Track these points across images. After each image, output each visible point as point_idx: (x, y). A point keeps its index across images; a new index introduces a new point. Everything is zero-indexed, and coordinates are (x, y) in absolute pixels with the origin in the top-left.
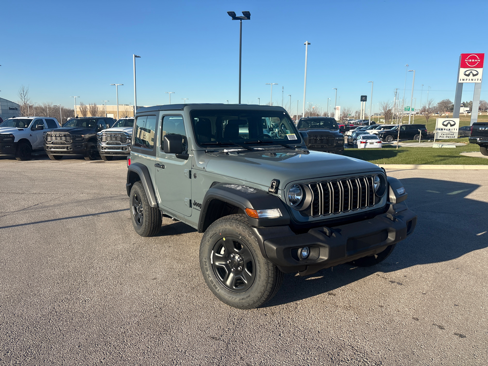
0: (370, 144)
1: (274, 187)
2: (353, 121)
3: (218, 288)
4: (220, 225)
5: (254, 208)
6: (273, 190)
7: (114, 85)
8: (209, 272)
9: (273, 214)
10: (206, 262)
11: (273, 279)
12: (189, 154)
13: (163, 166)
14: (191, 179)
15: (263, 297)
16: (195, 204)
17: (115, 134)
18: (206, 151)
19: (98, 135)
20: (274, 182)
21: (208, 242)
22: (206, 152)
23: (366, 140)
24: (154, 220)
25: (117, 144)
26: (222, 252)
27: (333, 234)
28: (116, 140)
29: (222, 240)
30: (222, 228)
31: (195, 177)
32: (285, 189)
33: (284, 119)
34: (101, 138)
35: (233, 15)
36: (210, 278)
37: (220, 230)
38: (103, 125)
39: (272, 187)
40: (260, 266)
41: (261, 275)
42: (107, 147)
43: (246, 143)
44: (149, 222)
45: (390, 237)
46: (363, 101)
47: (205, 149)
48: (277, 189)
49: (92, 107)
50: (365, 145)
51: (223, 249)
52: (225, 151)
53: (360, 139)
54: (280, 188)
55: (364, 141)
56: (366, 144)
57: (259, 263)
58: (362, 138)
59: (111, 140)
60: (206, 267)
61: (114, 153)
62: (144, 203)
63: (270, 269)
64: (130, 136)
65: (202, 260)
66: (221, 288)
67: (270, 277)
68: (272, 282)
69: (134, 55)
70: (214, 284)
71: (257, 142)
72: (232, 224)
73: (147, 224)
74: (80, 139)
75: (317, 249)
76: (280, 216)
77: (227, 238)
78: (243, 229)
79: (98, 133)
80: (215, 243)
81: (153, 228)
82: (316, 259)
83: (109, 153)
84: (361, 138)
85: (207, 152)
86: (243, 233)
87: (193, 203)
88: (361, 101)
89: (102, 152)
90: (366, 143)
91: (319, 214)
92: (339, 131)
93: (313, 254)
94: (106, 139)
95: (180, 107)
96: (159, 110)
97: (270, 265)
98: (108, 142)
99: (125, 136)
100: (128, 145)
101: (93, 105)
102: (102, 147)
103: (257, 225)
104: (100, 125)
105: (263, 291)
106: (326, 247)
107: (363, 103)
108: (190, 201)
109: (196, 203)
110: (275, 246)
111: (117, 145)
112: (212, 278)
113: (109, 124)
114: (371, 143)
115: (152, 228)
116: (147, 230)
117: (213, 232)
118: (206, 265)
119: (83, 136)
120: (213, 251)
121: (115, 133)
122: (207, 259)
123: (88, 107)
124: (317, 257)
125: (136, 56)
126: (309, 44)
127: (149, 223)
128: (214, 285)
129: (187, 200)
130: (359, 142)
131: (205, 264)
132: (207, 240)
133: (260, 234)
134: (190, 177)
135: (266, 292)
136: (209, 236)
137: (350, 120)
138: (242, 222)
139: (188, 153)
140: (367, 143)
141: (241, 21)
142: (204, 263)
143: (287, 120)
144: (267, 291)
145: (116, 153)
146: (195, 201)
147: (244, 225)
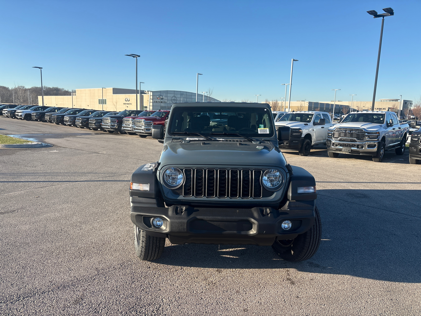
35: (375, 15)
49: (274, 103)
69: (292, 59)
101: (275, 102)
123: (271, 103)
125: (294, 60)
141: (383, 18)
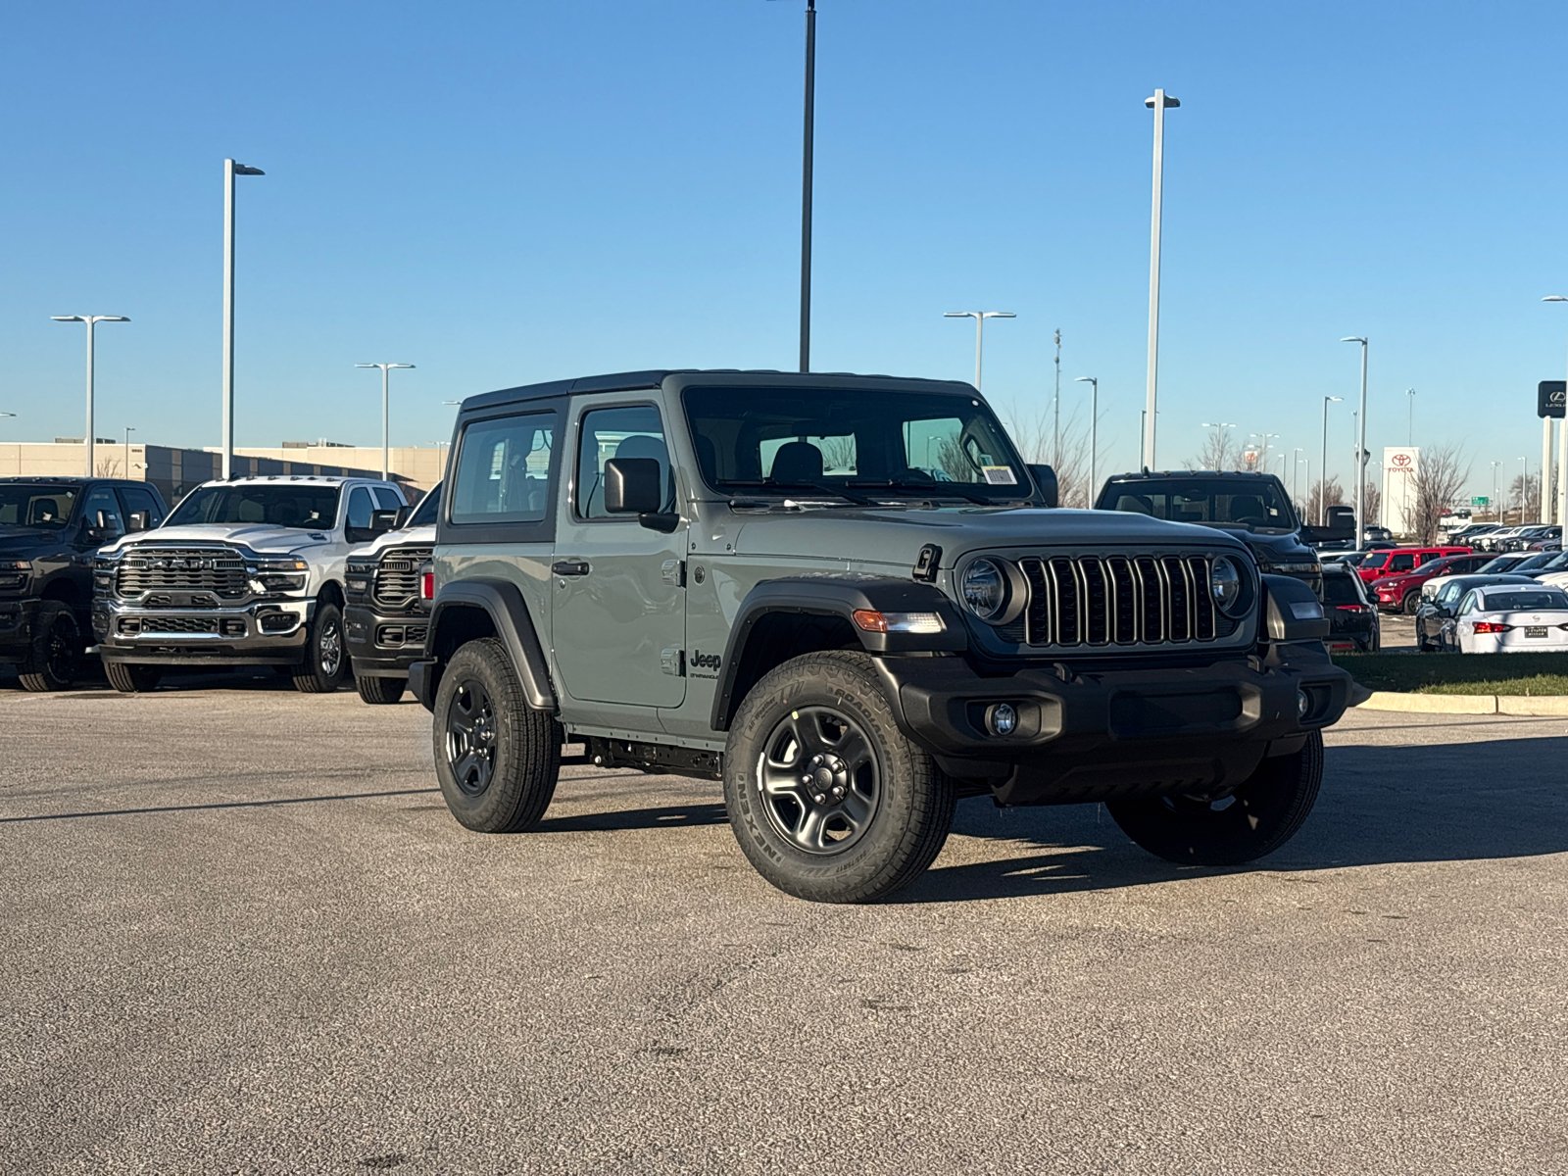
0: (1527, 636)
1: (927, 563)
2: (1494, 536)
3: (779, 854)
4: (786, 675)
5: (874, 607)
6: (923, 572)
7: (77, 319)
8: (751, 813)
9: (926, 624)
10: (742, 787)
11: (924, 797)
12: (678, 516)
13: (585, 565)
14: (685, 586)
15: (901, 849)
16: (699, 660)
17: (192, 555)
18: (732, 503)
19: (101, 561)
20: (928, 552)
21: (751, 728)
22: (731, 507)
23: (1506, 617)
24: (535, 763)
25: (197, 603)
26: (789, 756)
27: (1079, 680)
28: (194, 582)
29: (788, 718)
30: (791, 682)
31: (699, 578)
32: (954, 568)
33: (975, 420)
34: (119, 575)
36: (754, 829)
37: (783, 690)
38: (112, 517)
39: (921, 565)
40: (890, 767)
41: (895, 789)
42: (145, 621)
43: (850, 487)
44: (518, 769)
45: (1246, 710)
46: (1553, 416)
47: (727, 497)
48: (934, 567)
50: (1501, 643)
51: (793, 746)
52: (788, 503)
53: (1474, 610)
54: (942, 565)
55: (1495, 618)
56: (1503, 638)
57: (889, 759)
58: (1481, 606)
59: (169, 582)
60: (744, 800)
61: (178, 649)
62: (504, 703)
63: (917, 773)
64: (260, 566)
65: (733, 784)
66: (784, 854)
67: (917, 791)
68: (923, 805)
70: (765, 845)
71: (885, 484)
72: (817, 669)
73: (510, 778)
74: (9, 581)
75: (1035, 712)
76: (942, 630)
77: (802, 711)
78: (846, 677)
79: (101, 550)
80: (770, 730)
81: (531, 791)
82: (1030, 735)
83: (152, 648)
84: (1477, 607)
85: (735, 506)
86: (846, 688)
87: (692, 660)
88: (1542, 415)
89: (118, 642)
90: (1504, 629)
91: (1046, 640)
92: (1294, 535)
93: (1027, 722)
94: (144, 583)
95: (651, 379)
96: (568, 394)
97: (917, 760)
98: (151, 595)
99: (237, 564)
100: (250, 612)
102: (122, 621)
103: (883, 647)
104: (100, 515)
105: (899, 832)
106: (1056, 702)
107: (1551, 422)
108: (682, 654)
109: (703, 656)
110: (927, 694)
111: (195, 608)
112: (760, 831)
113: (147, 511)
114: (1532, 632)
115: (526, 794)
116: (509, 799)
117: (763, 700)
118: (743, 796)
119: (23, 565)
120: (763, 755)
121: (189, 551)
122: (746, 778)
124: (1036, 729)
126: (1169, 103)
127: (518, 773)
128: (768, 848)
129: (670, 655)
130: (1465, 624)
131: (741, 792)
132: (747, 723)
133: (891, 671)
134: (684, 583)
135: (909, 834)
136: (754, 710)
137: (1479, 527)
138: (844, 661)
139: (676, 512)
140: (1512, 628)
142: (739, 791)
143: (983, 424)
144: (910, 831)
145: (191, 649)
146: (697, 652)
147: (850, 666)
